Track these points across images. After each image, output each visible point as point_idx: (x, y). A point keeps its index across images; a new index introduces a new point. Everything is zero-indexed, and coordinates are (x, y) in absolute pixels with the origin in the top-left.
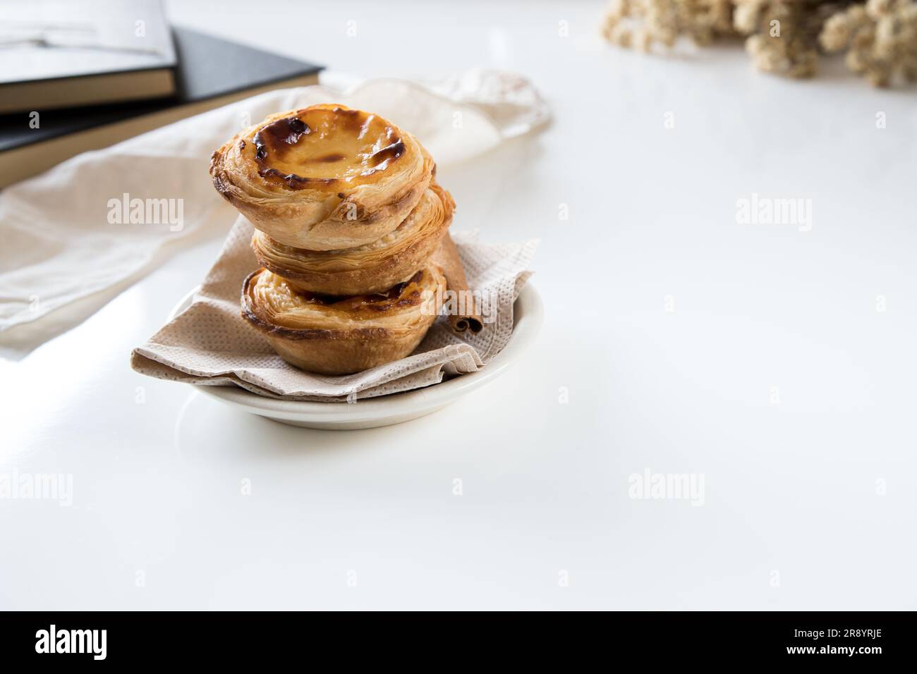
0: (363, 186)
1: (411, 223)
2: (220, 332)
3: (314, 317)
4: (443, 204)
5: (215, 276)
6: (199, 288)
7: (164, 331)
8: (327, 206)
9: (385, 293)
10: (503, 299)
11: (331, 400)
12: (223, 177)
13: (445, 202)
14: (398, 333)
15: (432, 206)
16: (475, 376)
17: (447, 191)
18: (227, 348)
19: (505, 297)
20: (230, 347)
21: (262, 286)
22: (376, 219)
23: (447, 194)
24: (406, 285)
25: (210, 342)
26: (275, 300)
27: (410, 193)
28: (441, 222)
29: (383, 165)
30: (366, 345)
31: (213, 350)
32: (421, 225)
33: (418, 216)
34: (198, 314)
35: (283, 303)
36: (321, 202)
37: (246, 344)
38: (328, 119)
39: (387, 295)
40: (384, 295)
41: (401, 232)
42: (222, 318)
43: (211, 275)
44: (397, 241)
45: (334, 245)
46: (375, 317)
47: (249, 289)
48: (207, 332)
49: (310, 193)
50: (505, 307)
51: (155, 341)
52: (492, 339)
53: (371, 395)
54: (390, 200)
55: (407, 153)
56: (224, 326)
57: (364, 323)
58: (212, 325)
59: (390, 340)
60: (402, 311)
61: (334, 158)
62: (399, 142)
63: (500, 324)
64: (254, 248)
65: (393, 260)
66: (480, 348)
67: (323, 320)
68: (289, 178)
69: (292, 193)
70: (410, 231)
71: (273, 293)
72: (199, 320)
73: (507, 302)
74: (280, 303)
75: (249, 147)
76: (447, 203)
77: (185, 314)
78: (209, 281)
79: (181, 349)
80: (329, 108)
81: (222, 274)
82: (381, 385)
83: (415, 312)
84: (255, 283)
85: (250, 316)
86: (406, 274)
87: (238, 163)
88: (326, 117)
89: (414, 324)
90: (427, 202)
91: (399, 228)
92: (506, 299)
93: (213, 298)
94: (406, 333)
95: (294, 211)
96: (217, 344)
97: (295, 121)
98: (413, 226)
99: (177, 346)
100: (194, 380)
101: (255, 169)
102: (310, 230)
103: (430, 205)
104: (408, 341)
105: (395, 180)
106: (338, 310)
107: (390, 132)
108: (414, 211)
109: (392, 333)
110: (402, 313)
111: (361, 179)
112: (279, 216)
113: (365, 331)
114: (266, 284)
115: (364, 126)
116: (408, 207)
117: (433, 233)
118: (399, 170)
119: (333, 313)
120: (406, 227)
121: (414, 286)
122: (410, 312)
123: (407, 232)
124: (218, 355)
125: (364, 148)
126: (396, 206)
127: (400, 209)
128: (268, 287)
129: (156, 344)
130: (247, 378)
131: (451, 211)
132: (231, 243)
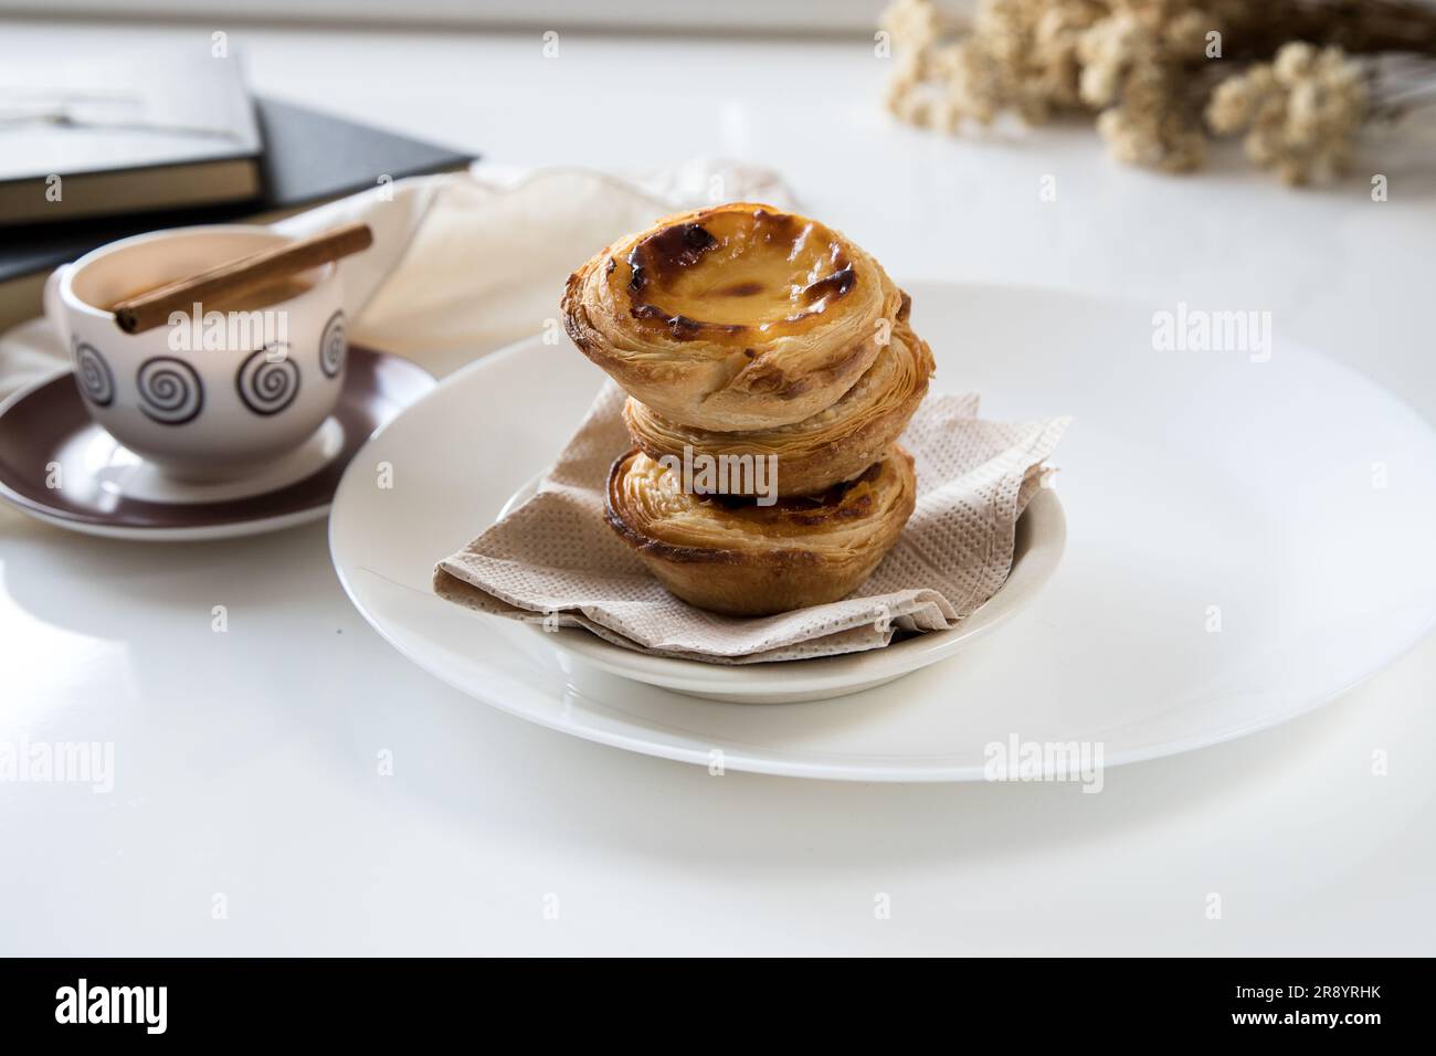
0: (785, 339)
1: (862, 392)
2: (573, 539)
3: (707, 529)
4: (916, 364)
5: (576, 450)
6: (550, 469)
7: (489, 536)
8: (729, 368)
9: (820, 496)
10: (1001, 510)
11: (719, 660)
12: (578, 315)
13: (919, 359)
14: (833, 560)
15: (897, 367)
16: (945, 637)
17: (925, 343)
18: (581, 564)
19: (1004, 506)
20: (585, 564)
21: (636, 475)
22: (801, 392)
23: (925, 348)
24: (852, 485)
25: (556, 554)
26: (653, 499)
27: (858, 350)
28: (910, 393)
29: (819, 306)
30: (783, 577)
31: (560, 568)
32: (877, 395)
33: (874, 383)
34: (543, 512)
35: (663, 505)
36: (719, 361)
37: (611, 558)
38: (744, 227)
39: (822, 500)
40: (818, 500)
41: (846, 406)
42: (577, 518)
43: (571, 448)
44: (839, 419)
45: (740, 423)
46: (800, 534)
47: (617, 477)
48: (553, 538)
49: (704, 347)
50: (1005, 521)
51: (474, 550)
52: (981, 572)
53: (780, 657)
54: (825, 361)
55: (858, 286)
56: (580, 531)
57: (783, 542)
58: (561, 529)
59: (821, 570)
60: (842, 526)
61: (748, 290)
62: (848, 268)
63: (994, 550)
64: (627, 418)
65: (830, 450)
66: (962, 587)
67: (720, 534)
68: (674, 323)
69: (678, 345)
70: (859, 406)
71: (651, 488)
72: (543, 520)
73: (1006, 515)
74: (659, 503)
75: (621, 271)
76: (922, 362)
77: (522, 511)
78: (566, 459)
79: (510, 563)
80: (747, 210)
81: (587, 447)
82: (796, 645)
83: (861, 528)
84: (628, 469)
85: (615, 521)
86: (851, 470)
87: (602, 294)
88: (742, 223)
89: (861, 546)
90: (891, 360)
91: (844, 399)
92: (1007, 509)
93: (569, 484)
94: (846, 560)
95: (678, 375)
96: (566, 558)
97: (695, 228)
98: (866, 397)
99: (507, 559)
100: (521, 615)
101: (627, 306)
102: (703, 401)
103: (895, 366)
104: (849, 573)
105: (836, 328)
106: (745, 519)
107: (836, 250)
108: (867, 374)
109: (823, 560)
110: (842, 530)
111: (784, 326)
112: (654, 380)
113: (782, 555)
114: (643, 472)
115: (798, 241)
116: (854, 372)
117: (896, 409)
118: (843, 314)
119: (737, 524)
120: (854, 399)
121: (865, 487)
122: (854, 528)
123: (855, 406)
124: (566, 575)
125: (795, 275)
126: (833, 373)
127: (840, 376)
128: (645, 476)
129: (474, 555)
130: (598, 619)
131: (928, 375)
132: (605, 402)
